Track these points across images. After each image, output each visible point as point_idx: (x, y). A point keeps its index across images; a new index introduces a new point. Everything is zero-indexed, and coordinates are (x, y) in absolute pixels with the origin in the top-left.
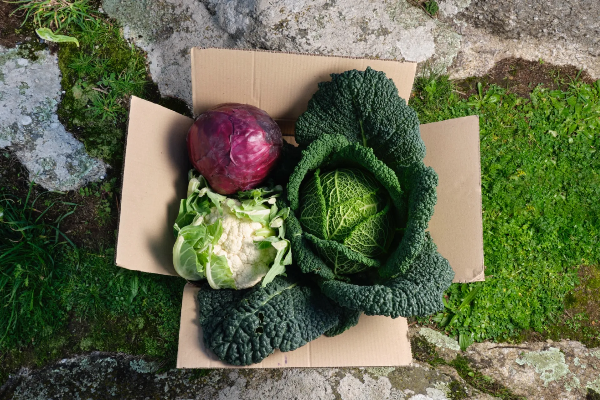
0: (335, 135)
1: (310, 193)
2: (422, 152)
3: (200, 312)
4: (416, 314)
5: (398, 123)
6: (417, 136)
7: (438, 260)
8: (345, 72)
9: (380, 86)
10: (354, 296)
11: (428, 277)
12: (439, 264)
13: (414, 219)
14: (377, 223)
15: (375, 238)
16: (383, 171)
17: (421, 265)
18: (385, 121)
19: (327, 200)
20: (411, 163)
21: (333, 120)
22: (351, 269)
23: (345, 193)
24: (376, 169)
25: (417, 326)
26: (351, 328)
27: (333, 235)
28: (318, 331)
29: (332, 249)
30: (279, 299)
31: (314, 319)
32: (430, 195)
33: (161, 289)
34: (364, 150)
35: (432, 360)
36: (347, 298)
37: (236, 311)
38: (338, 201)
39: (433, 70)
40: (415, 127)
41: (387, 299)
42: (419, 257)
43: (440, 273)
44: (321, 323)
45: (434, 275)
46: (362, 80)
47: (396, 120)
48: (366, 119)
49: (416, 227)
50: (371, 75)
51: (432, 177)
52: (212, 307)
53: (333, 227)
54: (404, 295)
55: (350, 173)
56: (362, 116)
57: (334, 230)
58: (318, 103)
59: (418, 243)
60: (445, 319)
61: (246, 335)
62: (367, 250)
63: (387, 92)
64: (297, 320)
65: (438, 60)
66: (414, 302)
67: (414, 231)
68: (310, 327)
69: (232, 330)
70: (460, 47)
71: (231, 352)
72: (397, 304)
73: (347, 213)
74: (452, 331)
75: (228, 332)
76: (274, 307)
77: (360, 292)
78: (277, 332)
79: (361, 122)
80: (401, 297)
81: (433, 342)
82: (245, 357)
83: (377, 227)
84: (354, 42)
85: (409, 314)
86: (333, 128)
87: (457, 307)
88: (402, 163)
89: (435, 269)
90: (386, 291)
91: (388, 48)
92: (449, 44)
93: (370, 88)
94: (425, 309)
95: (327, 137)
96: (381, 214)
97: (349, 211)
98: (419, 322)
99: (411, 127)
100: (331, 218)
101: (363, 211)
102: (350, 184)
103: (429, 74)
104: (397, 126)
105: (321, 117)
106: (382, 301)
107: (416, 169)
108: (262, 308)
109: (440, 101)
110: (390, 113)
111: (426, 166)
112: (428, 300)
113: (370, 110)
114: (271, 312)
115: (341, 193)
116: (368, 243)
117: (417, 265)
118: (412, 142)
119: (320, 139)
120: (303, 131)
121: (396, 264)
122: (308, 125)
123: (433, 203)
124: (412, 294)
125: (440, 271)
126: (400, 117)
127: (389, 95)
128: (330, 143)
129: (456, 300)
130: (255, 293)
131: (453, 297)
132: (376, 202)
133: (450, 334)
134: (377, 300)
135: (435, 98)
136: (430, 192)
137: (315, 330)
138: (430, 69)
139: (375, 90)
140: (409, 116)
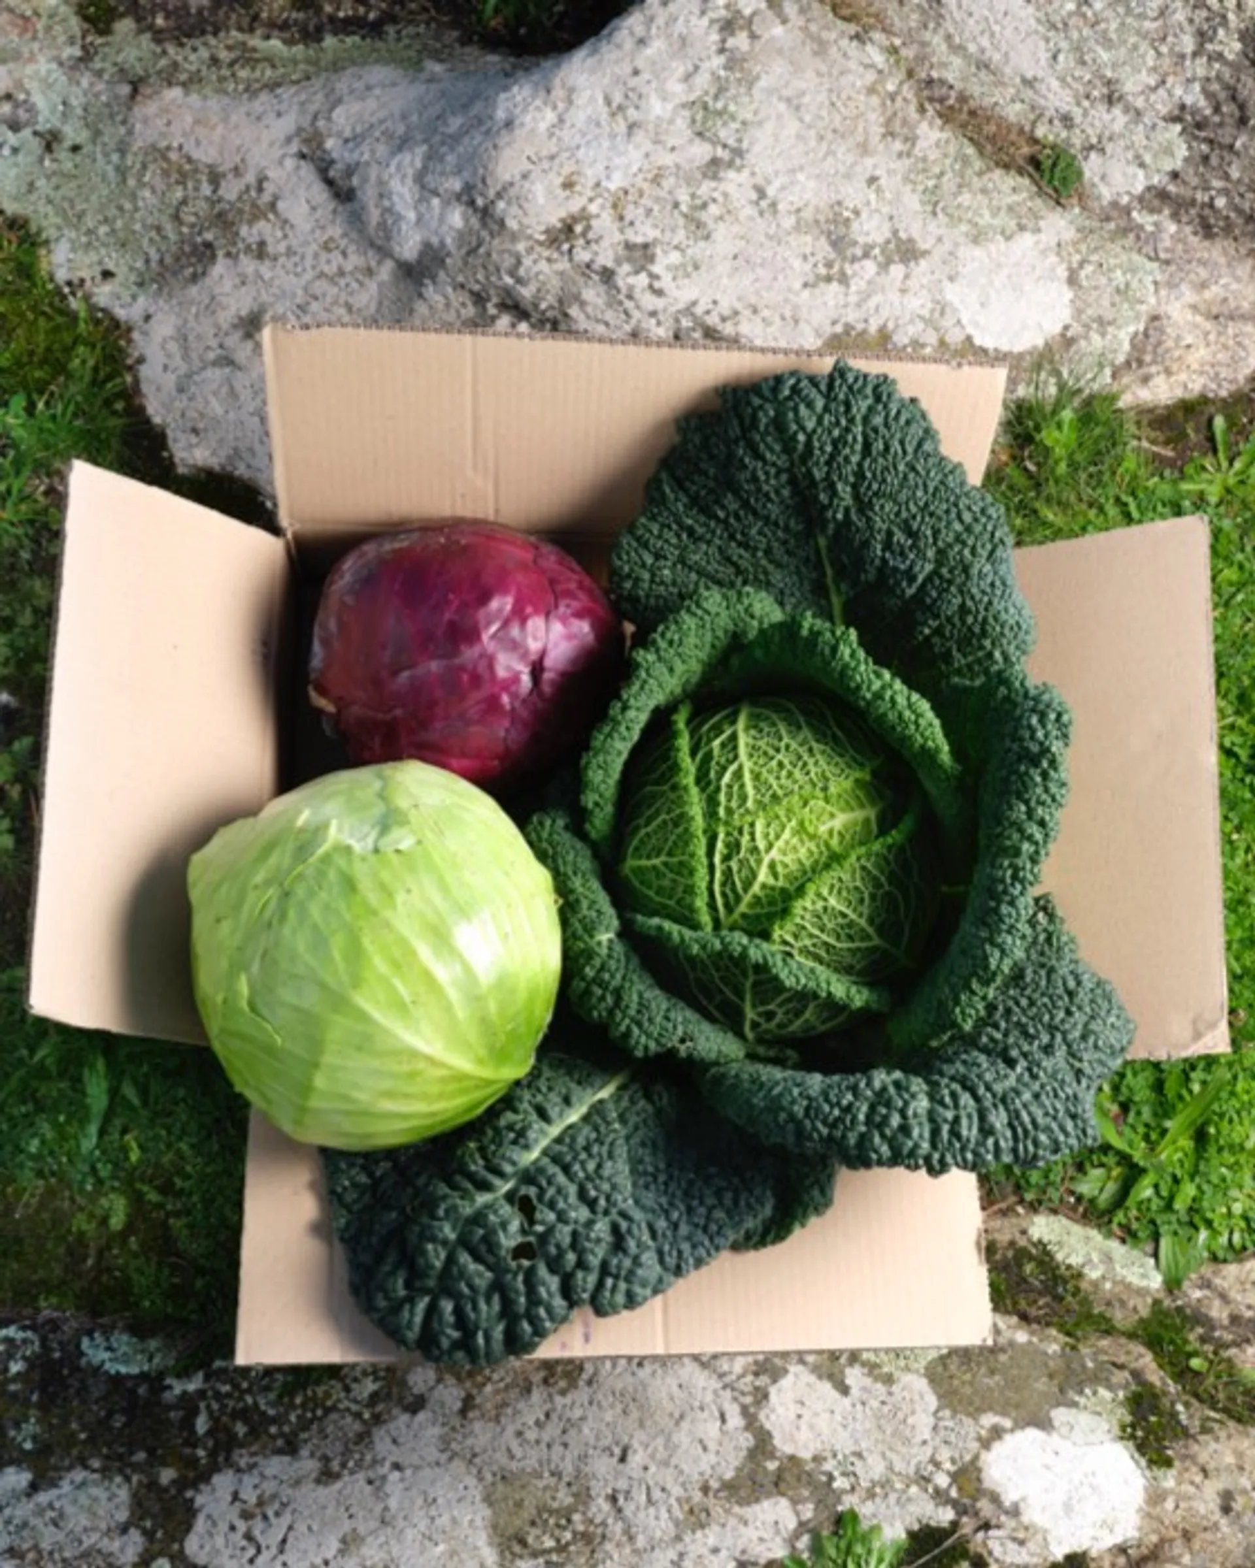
0: (740, 594)
1: (657, 783)
2: (1021, 635)
3: (333, 1192)
4: (1007, 1158)
5: (940, 544)
6: (1004, 584)
7: (1079, 983)
8: (766, 379)
9: (878, 420)
10: (807, 1110)
11: (1045, 1039)
12: (1083, 996)
13: (996, 856)
14: (875, 872)
15: (871, 921)
16: (893, 701)
17: (1024, 1002)
18: (899, 536)
19: (712, 803)
20: (986, 672)
21: (732, 537)
22: (798, 1023)
23: (772, 780)
24: (869, 696)
25: (1020, 1210)
26: (813, 1221)
27: (736, 915)
28: (711, 1239)
29: (731, 957)
30: (581, 1141)
31: (695, 1203)
32: (1045, 775)
33: (184, 1100)
34: (828, 635)
35: (1070, 1320)
36: (783, 1116)
37: (443, 1189)
38: (750, 804)
39: (1065, 374)
40: (999, 552)
41: (910, 1113)
42: (1017, 976)
43: (1086, 1025)
44: (719, 1214)
45: (1064, 1034)
46: (820, 403)
47: (936, 533)
48: (837, 532)
49: (1002, 881)
50: (850, 388)
51: (1053, 716)
52: (371, 1175)
53: (734, 890)
54: (966, 1099)
55: (788, 711)
56: (824, 524)
57: (738, 899)
58: (679, 484)
59: (1009, 932)
60: (1111, 1188)
61: (481, 1268)
62: (848, 960)
63: (902, 443)
64: (643, 1208)
65: (1083, 343)
66: (998, 1119)
67: (996, 894)
68: (684, 1229)
69: (436, 1257)
70: (1153, 300)
71: (435, 1325)
72: (945, 1128)
73: (780, 844)
74: (1135, 1226)
75: (421, 1261)
76: (566, 1169)
77: (825, 1094)
78: (581, 1253)
79: (822, 542)
80: (956, 1106)
81: (1075, 1260)
82: (480, 1340)
83: (877, 885)
84: (806, 285)
85: (984, 1163)
86: (734, 564)
87: (1152, 1146)
88: (959, 672)
89: (1069, 1013)
90: (907, 1090)
91: (919, 303)
92: (1118, 291)
93: (847, 430)
94: (1036, 1143)
95: (713, 599)
96: (890, 840)
97: (786, 835)
98: (1029, 1196)
99: (985, 554)
100: (726, 858)
101: (831, 832)
102: (787, 747)
103: (1053, 390)
104: (940, 552)
105: (691, 532)
106: (895, 1120)
107: (1003, 690)
108: (528, 1177)
109: (1091, 476)
110: (913, 509)
111: (1033, 682)
112: (1046, 1114)
113: (848, 500)
114: (559, 1191)
115: (756, 777)
116: (850, 938)
117: (1011, 1003)
118: (990, 603)
119: (689, 610)
120: (637, 580)
121: (941, 1003)
122: (649, 560)
123: (1054, 799)
124: (994, 1096)
125: (1085, 1018)
126: (949, 523)
127: (910, 449)
128: (724, 621)
129: (1147, 1125)
130: (502, 1122)
131: (1139, 1113)
132: (873, 802)
133: (1128, 1235)
134: (878, 1119)
135: (1073, 465)
136: (1045, 764)
137: (700, 1236)
138: (1057, 373)
139: (865, 436)
140: (976, 520)
